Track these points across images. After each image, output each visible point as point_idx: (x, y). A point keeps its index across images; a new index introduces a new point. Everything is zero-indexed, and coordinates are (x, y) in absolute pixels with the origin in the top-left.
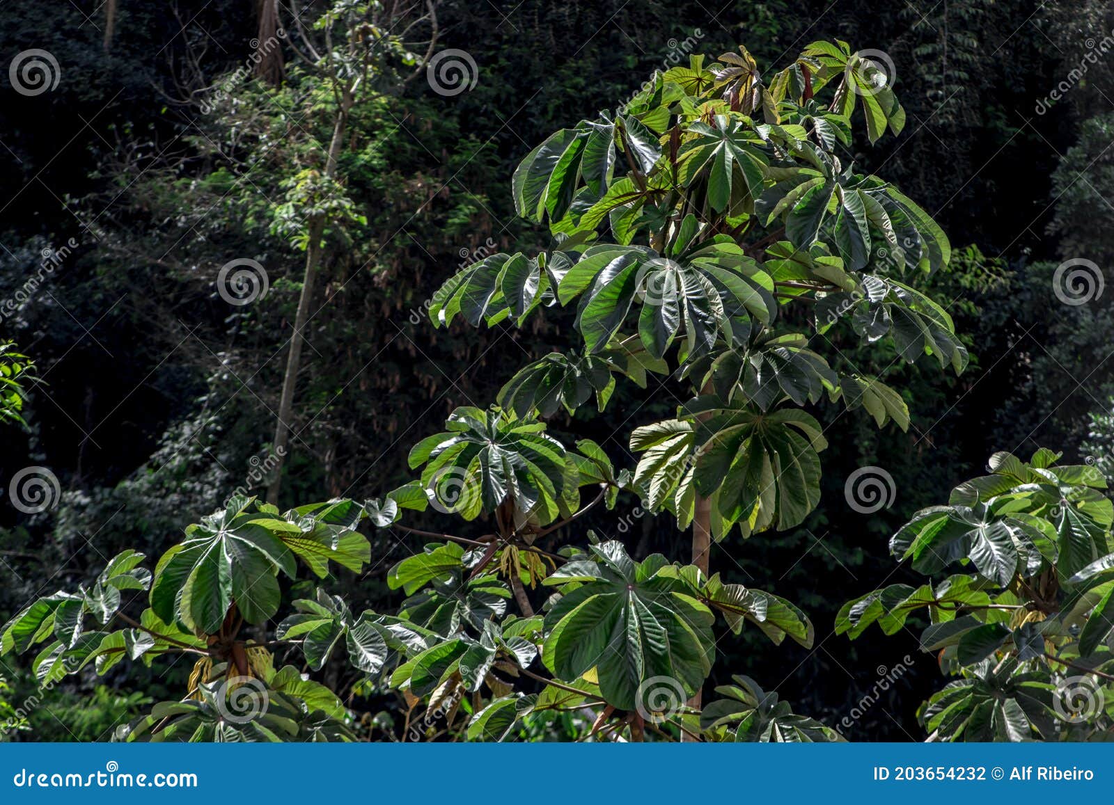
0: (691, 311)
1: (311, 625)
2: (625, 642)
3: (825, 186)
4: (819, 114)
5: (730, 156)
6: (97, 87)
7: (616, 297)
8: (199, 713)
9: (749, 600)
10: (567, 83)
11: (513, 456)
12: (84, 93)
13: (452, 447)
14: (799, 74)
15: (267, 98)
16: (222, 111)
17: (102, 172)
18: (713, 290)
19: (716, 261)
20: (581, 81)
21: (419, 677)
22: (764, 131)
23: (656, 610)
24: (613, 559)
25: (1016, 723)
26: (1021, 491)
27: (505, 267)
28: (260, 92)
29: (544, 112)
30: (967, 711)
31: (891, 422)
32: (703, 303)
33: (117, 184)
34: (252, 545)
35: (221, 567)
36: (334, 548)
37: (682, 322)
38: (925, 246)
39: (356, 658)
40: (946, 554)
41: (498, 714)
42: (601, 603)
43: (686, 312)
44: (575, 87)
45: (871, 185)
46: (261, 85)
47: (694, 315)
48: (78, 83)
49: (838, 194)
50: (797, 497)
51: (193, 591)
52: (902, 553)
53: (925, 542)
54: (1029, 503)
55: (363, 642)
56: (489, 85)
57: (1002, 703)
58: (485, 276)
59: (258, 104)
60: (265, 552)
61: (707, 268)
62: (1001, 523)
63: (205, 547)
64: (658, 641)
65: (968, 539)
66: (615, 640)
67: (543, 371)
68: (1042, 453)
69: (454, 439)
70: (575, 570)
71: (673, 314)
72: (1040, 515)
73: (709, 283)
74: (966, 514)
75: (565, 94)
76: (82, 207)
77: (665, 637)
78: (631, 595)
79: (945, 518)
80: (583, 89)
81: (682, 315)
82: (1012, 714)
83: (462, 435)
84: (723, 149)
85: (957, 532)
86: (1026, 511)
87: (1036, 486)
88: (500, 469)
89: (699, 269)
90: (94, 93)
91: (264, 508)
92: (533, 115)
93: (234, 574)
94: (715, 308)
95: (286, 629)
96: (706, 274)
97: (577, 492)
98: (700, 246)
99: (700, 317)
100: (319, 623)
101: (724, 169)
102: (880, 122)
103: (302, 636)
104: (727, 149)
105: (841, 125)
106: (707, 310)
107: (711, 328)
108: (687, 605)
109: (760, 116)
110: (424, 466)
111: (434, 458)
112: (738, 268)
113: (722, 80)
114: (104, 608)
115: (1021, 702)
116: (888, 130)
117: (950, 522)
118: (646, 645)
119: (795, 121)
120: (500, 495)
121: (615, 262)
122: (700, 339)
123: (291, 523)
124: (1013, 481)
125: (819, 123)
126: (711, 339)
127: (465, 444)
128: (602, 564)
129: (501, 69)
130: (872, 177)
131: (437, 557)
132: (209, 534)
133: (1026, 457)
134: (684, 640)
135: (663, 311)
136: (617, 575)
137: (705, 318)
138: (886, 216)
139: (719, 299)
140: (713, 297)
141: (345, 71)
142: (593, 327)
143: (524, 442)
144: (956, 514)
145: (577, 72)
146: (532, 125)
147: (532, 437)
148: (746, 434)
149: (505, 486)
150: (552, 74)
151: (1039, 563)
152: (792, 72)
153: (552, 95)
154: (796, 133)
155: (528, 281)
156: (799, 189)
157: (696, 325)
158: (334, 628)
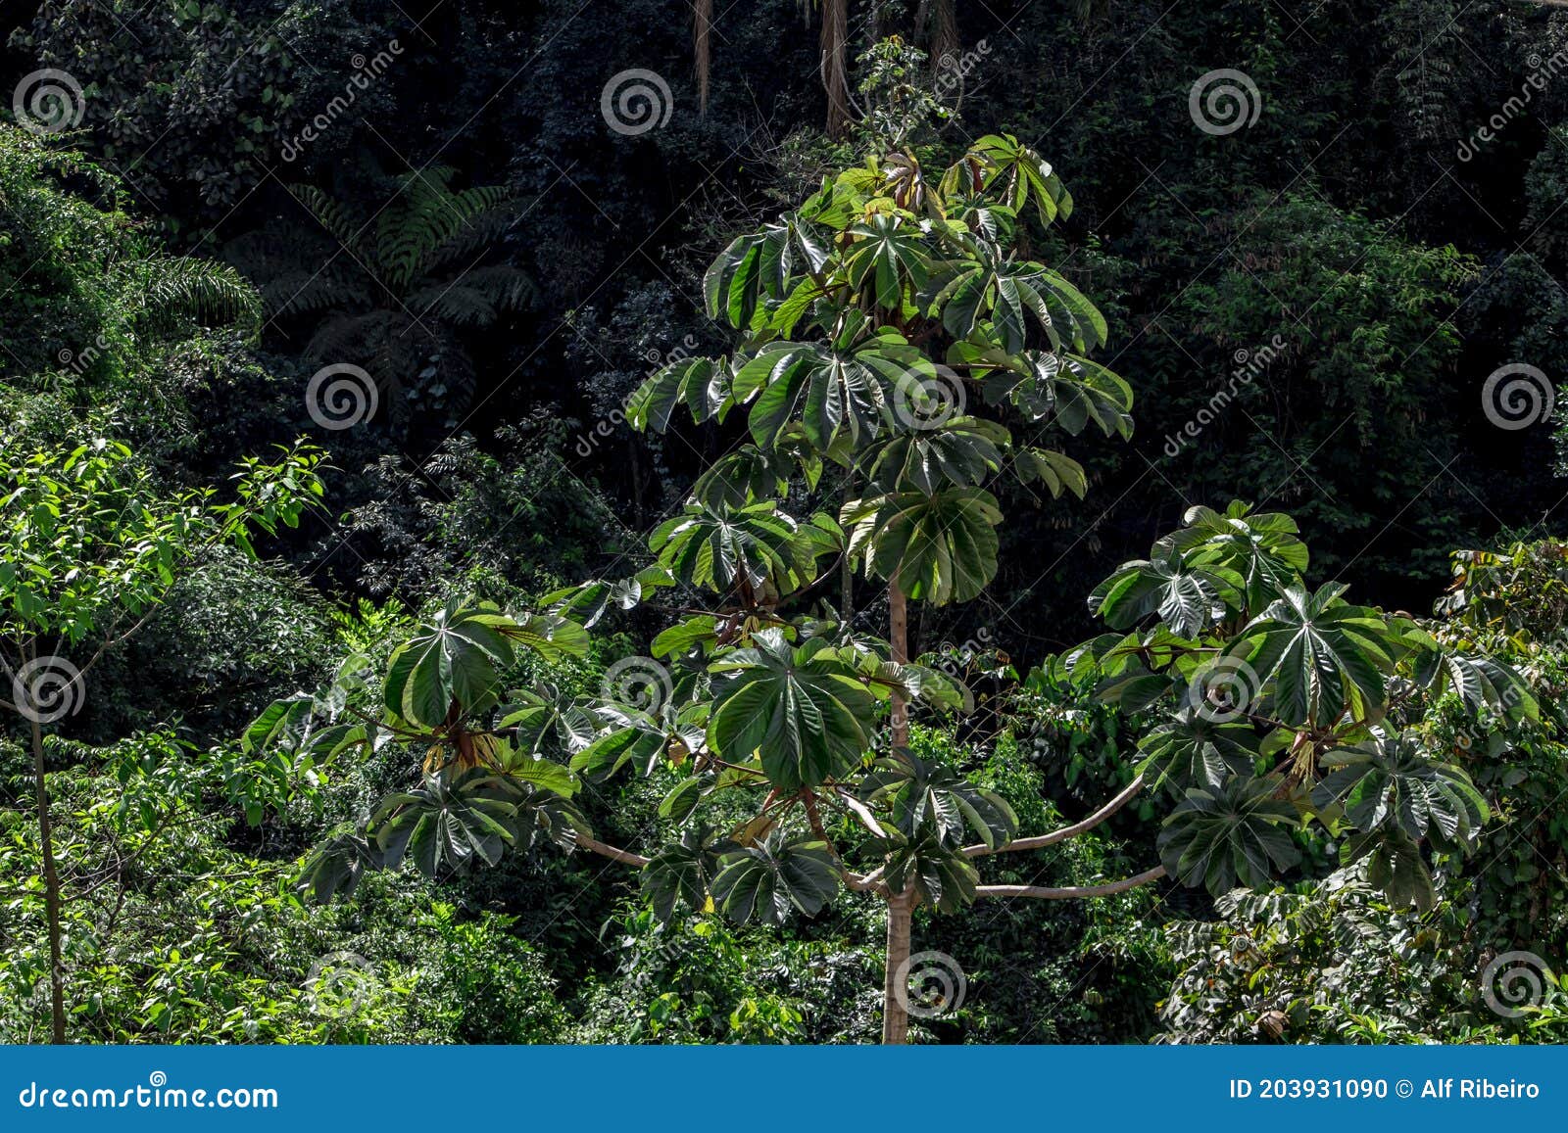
0: (853, 402)
1: (524, 714)
2: (785, 725)
3: (983, 276)
4: (985, 206)
5: (893, 252)
6: (703, 149)
7: (784, 394)
8: (423, 802)
9: (904, 676)
10: (1095, 123)
11: (744, 536)
12: (693, 154)
13: (686, 531)
14: (968, 169)
15: (831, 151)
16: (791, 165)
17: (694, 224)
18: (874, 381)
19: (877, 352)
20: (1107, 120)
21: (596, 765)
22: (926, 225)
23: (812, 693)
24: (772, 646)
25: (1213, 766)
26: (1216, 541)
27: (689, 373)
28: (823, 147)
29: (1076, 148)
30: (1168, 757)
31: (1068, 492)
32: (866, 395)
33: (706, 233)
34: (469, 641)
35: (441, 664)
36: (549, 639)
37: (845, 415)
38: (1078, 327)
39: (565, 742)
40: (1137, 607)
41: (684, 795)
42: (759, 689)
43: (848, 404)
44: (1101, 125)
45: (1030, 270)
46: (825, 141)
47: (856, 407)
48: (687, 147)
49: (995, 282)
50: (975, 572)
51: (414, 690)
52: (1097, 608)
53: (1114, 599)
54: (1221, 554)
55: (573, 727)
56: (1027, 128)
57: (1201, 746)
58: (670, 382)
59: (822, 157)
60: (481, 647)
61: (869, 360)
62: (1189, 577)
63: (428, 645)
64: (815, 722)
65: (1161, 592)
66: (776, 724)
67: (734, 464)
68: (1234, 505)
69: (690, 522)
70: (739, 658)
71: (836, 408)
72: (1229, 566)
73: (870, 375)
74: (1162, 567)
75: (1092, 131)
76: (678, 256)
77: (820, 718)
78: (790, 678)
79: (1135, 575)
80: (1109, 126)
81: (845, 408)
82: (1210, 756)
83: (696, 519)
84: (886, 247)
85: (1151, 586)
86: (1217, 562)
87: (1230, 537)
88: (731, 549)
89: (862, 362)
90: (701, 154)
91: (483, 605)
92: (1066, 152)
93: (454, 669)
94: (877, 398)
95: (501, 719)
96: (868, 367)
97: (813, 562)
98: (866, 339)
99: (863, 408)
100: (532, 711)
101: (888, 263)
102: (1051, 210)
103: (516, 724)
104: (890, 247)
105: (1005, 216)
106: (869, 402)
107: (873, 419)
108: (844, 686)
109: (925, 211)
110: (660, 551)
111: (669, 542)
112: (899, 359)
113: (892, 180)
114: (333, 709)
115: (1217, 744)
116: (1058, 217)
117: (1141, 578)
118: (803, 727)
119: (958, 215)
120: (732, 573)
121: (784, 360)
122: (864, 431)
123: (508, 617)
124: (1211, 532)
125: (983, 215)
126: (874, 429)
127: (697, 527)
128: (761, 650)
129: (1037, 114)
130: (1032, 264)
131: (693, 627)
132: (432, 632)
133: (1221, 508)
134: (840, 719)
135: (827, 406)
136: (776, 661)
137: (868, 409)
138: (1041, 301)
139: (880, 390)
140: (875, 388)
141: (886, 126)
142: (761, 426)
143: (754, 522)
144: (1151, 569)
145: (1103, 112)
146: (1066, 161)
147: (761, 515)
148: (920, 515)
149: (735, 565)
150: (1081, 115)
151: (1223, 614)
152: (962, 166)
153: (1081, 134)
154: (958, 227)
155: (711, 385)
156: (960, 278)
157: (859, 416)
158: (547, 713)
